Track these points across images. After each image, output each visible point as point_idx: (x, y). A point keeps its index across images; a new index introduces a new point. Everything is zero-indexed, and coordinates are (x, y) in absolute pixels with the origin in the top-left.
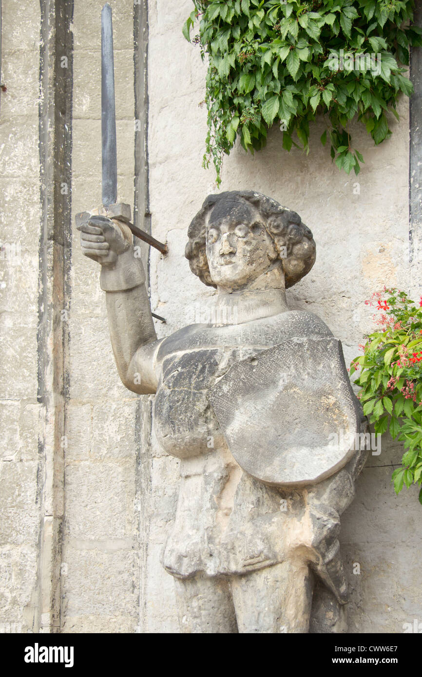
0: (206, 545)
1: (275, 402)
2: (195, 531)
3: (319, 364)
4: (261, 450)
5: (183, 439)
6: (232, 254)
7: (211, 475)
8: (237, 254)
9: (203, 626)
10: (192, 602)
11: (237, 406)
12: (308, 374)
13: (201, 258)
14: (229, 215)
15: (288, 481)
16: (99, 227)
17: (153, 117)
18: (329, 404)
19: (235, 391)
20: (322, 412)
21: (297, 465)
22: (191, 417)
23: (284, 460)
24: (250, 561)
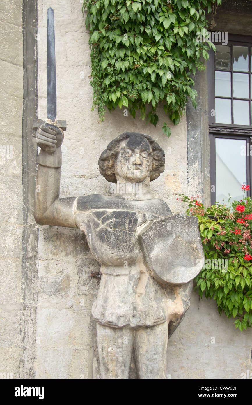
0: (132, 311)
1: (172, 244)
2: (123, 304)
3: (190, 228)
4: (165, 266)
5: (125, 256)
6: (141, 165)
7: (133, 276)
8: (143, 166)
9: (123, 352)
10: (118, 340)
11: (155, 243)
12: (186, 232)
13: (111, 162)
14: (141, 145)
15: (176, 282)
16: (55, 131)
17: (40, 71)
18: (193, 248)
19: (155, 235)
20: (191, 251)
21: (180, 275)
22: (130, 245)
23: (175, 272)
24: (157, 320)
